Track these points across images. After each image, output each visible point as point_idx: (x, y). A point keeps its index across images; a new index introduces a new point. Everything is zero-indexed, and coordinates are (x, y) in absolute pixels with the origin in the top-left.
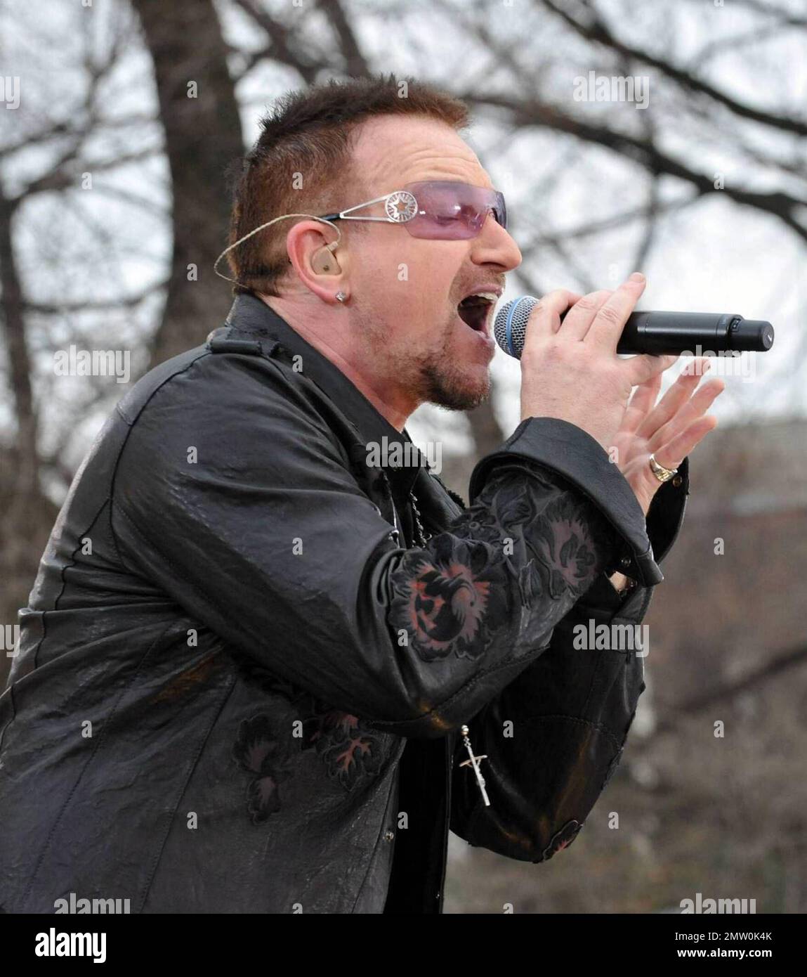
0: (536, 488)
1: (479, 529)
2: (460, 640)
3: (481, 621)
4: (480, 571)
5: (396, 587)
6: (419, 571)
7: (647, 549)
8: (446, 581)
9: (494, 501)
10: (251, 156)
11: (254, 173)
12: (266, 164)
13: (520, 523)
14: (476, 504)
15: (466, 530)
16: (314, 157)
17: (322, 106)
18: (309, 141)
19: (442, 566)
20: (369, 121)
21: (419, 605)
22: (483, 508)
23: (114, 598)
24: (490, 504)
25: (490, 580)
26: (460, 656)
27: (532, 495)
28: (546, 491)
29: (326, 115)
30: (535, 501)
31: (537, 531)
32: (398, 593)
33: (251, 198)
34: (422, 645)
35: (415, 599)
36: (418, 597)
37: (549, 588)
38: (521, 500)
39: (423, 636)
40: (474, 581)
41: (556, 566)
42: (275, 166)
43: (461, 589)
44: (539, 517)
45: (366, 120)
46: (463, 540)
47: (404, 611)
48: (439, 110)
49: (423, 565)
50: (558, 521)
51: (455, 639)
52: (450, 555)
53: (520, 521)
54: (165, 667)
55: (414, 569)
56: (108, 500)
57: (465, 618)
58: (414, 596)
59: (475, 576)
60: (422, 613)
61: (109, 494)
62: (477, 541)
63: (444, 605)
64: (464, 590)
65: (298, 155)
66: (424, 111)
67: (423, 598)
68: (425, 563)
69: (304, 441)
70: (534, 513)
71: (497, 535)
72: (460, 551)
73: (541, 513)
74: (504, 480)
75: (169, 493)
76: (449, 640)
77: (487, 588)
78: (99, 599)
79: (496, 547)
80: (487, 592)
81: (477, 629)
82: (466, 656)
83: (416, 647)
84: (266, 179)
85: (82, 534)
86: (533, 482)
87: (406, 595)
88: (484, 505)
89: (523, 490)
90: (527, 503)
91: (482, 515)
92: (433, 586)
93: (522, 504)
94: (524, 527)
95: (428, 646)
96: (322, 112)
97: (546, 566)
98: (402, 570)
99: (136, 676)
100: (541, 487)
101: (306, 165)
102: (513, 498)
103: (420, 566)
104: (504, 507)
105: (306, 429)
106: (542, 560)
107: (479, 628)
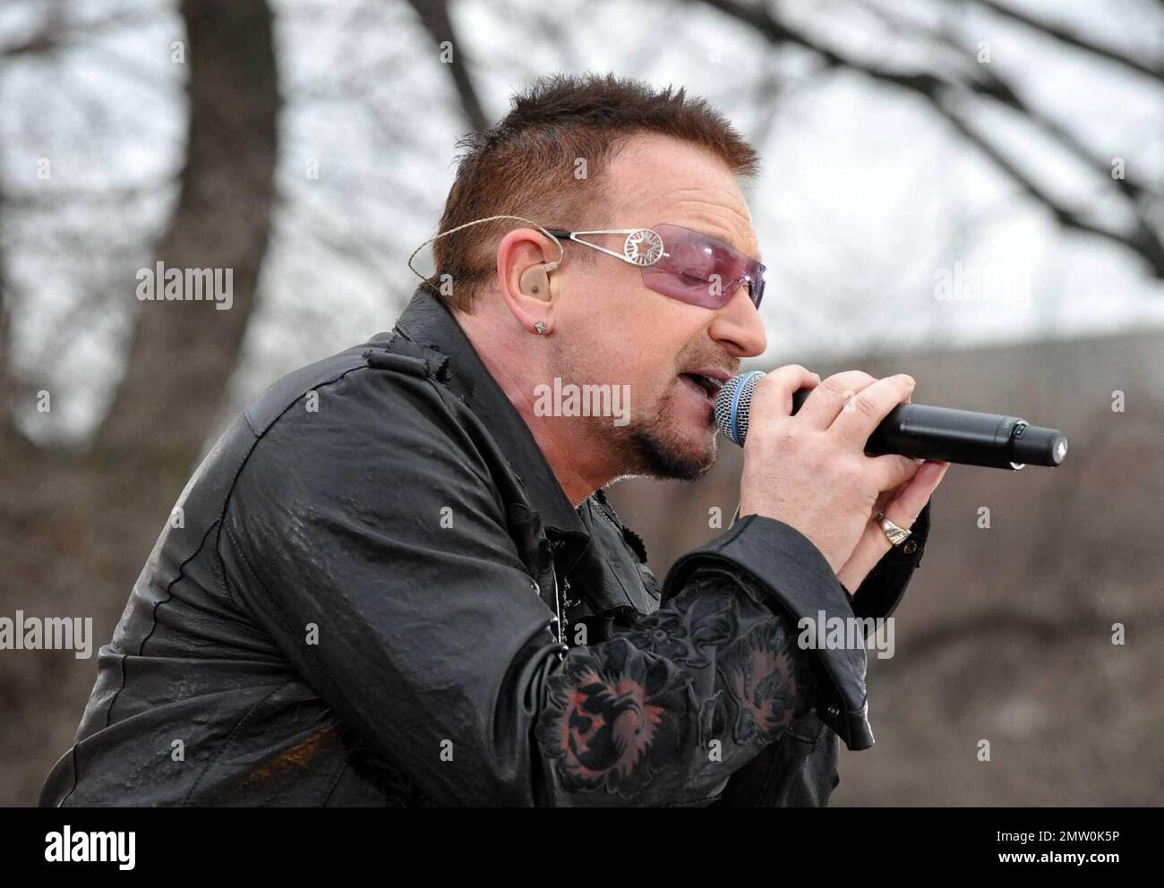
0: (742, 605)
1: (665, 642)
2: (614, 774)
3: (644, 753)
4: (655, 692)
5: (551, 694)
6: (582, 679)
7: (860, 706)
8: (611, 698)
9: (690, 610)
10: (491, 134)
11: (488, 154)
12: (506, 148)
13: (715, 644)
14: (668, 608)
15: (650, 639)
16: (562, 156)
17: (590, 100)
18: (562, 135)
19: (610, 677)
20: (638, 136)
21: (574, 721)
22: (676, 615)
23: (210, 649)
24: (684, 612)
25: (665, 707)
26: (609, 791)
27: (738, 612)
28: (754, 610)
29: (592, 113)
30: (739, 620)
31: (733, 656)
32: (552, 702)
33: (477, 182)
34: (568, 770)
35: (570, 712)
36: (575, 711)
37: (734, 730)
38: (722, 616)
39: (571, 759)
40: (646, 704)
41: (748, 705)
42: (515, 154)
43: (626, 712)
44: (740, 641)
45: (635, 133)
46: (641, 651)
47: (555, 725)
48: (723, 146)
49: (589, 673)
50: (761, 651)
51: (609, 770)
52: (623, 667)
53: (714, 642)
54: (261, 741)
55: (576, 674)
56: (218, 522)
57: (626, 745)
58: (570, 709)
59: (648, 698)
60: (575, 731)
61: (220, 515)
62: (659, 657)
63: (604, 727)
64: (631, 714)
65: (545, 148)
66: (706, 143)
67: (581, 713)
68: (590, 671)
69: (463, 492)
70: (735, 634)
71: (684, 653)
72: (635, 666)
73: (742, 637)
74: (709, 586)
75: (292, 529)
76: (601, 770)
77: (660, 716)
78: (191, 648)
79: (680, 667)
80: (658, 720)
81: (637, 761)
82: (617, 793)
83: (561, 771)
84: (500, 166)
85: (185, 560)
86: (741, 596)
87: (561, 706)
88: (677, 612)
89: (727, 604)
90: (730, 623)
91: (673, 623)
92: (594, 701)
93: (721, 621)
94: (718, 650)
95: (575, 772)
96: (589, 108)
97: (736, 702)
98: (560, 675)
99: (224, 747)
100: (751, 605)
101: (551, 163)
102: (714, 612)
103: (585, 674)
104: (699, 622)
105: (466, 477)
106: (732, 694)
107: (640, 762)
